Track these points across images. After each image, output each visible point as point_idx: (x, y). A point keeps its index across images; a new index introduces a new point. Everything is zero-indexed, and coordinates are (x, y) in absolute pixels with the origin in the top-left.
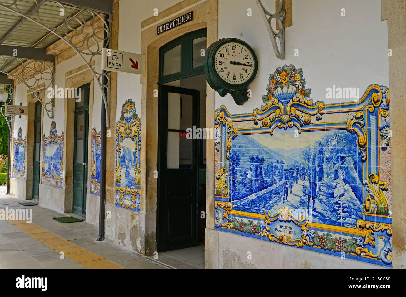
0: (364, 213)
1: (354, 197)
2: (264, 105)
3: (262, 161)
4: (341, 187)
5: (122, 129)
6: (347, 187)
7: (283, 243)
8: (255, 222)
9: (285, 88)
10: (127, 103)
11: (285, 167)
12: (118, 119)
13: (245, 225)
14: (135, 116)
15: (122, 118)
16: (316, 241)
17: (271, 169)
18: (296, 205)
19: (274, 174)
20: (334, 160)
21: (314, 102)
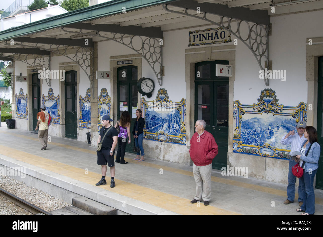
0: (181, 132)
1: (179, 128)
2: (157, 99)
3: (156, 117)
4: (176, 125)
5: (101, 100)
6: (177, 125)
7: (162, 141)
8: (154, 136)
9: (162, 95)
10: (103, 89)
11: (162, 119)
12: (99, 95)
13: (151, 137)
14: (108, 95)
15: (101, 95)
16: (170, 140)
17: (158, 119)
18: (165, 130)
19: (159, 121)
20: (174, 118)
21: (170, 100)
